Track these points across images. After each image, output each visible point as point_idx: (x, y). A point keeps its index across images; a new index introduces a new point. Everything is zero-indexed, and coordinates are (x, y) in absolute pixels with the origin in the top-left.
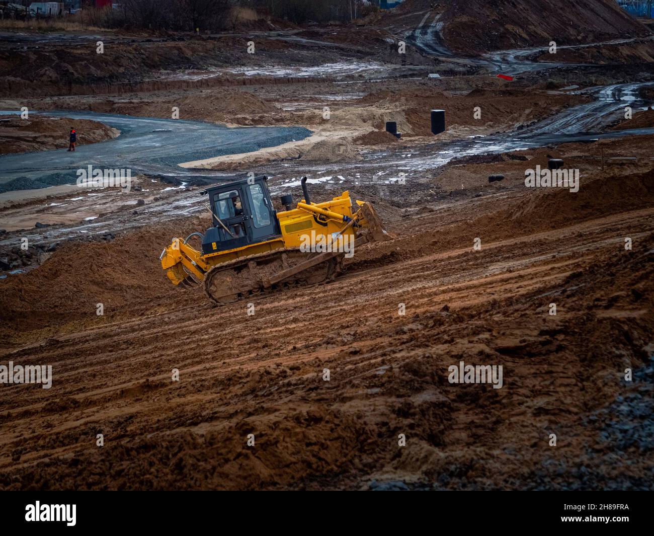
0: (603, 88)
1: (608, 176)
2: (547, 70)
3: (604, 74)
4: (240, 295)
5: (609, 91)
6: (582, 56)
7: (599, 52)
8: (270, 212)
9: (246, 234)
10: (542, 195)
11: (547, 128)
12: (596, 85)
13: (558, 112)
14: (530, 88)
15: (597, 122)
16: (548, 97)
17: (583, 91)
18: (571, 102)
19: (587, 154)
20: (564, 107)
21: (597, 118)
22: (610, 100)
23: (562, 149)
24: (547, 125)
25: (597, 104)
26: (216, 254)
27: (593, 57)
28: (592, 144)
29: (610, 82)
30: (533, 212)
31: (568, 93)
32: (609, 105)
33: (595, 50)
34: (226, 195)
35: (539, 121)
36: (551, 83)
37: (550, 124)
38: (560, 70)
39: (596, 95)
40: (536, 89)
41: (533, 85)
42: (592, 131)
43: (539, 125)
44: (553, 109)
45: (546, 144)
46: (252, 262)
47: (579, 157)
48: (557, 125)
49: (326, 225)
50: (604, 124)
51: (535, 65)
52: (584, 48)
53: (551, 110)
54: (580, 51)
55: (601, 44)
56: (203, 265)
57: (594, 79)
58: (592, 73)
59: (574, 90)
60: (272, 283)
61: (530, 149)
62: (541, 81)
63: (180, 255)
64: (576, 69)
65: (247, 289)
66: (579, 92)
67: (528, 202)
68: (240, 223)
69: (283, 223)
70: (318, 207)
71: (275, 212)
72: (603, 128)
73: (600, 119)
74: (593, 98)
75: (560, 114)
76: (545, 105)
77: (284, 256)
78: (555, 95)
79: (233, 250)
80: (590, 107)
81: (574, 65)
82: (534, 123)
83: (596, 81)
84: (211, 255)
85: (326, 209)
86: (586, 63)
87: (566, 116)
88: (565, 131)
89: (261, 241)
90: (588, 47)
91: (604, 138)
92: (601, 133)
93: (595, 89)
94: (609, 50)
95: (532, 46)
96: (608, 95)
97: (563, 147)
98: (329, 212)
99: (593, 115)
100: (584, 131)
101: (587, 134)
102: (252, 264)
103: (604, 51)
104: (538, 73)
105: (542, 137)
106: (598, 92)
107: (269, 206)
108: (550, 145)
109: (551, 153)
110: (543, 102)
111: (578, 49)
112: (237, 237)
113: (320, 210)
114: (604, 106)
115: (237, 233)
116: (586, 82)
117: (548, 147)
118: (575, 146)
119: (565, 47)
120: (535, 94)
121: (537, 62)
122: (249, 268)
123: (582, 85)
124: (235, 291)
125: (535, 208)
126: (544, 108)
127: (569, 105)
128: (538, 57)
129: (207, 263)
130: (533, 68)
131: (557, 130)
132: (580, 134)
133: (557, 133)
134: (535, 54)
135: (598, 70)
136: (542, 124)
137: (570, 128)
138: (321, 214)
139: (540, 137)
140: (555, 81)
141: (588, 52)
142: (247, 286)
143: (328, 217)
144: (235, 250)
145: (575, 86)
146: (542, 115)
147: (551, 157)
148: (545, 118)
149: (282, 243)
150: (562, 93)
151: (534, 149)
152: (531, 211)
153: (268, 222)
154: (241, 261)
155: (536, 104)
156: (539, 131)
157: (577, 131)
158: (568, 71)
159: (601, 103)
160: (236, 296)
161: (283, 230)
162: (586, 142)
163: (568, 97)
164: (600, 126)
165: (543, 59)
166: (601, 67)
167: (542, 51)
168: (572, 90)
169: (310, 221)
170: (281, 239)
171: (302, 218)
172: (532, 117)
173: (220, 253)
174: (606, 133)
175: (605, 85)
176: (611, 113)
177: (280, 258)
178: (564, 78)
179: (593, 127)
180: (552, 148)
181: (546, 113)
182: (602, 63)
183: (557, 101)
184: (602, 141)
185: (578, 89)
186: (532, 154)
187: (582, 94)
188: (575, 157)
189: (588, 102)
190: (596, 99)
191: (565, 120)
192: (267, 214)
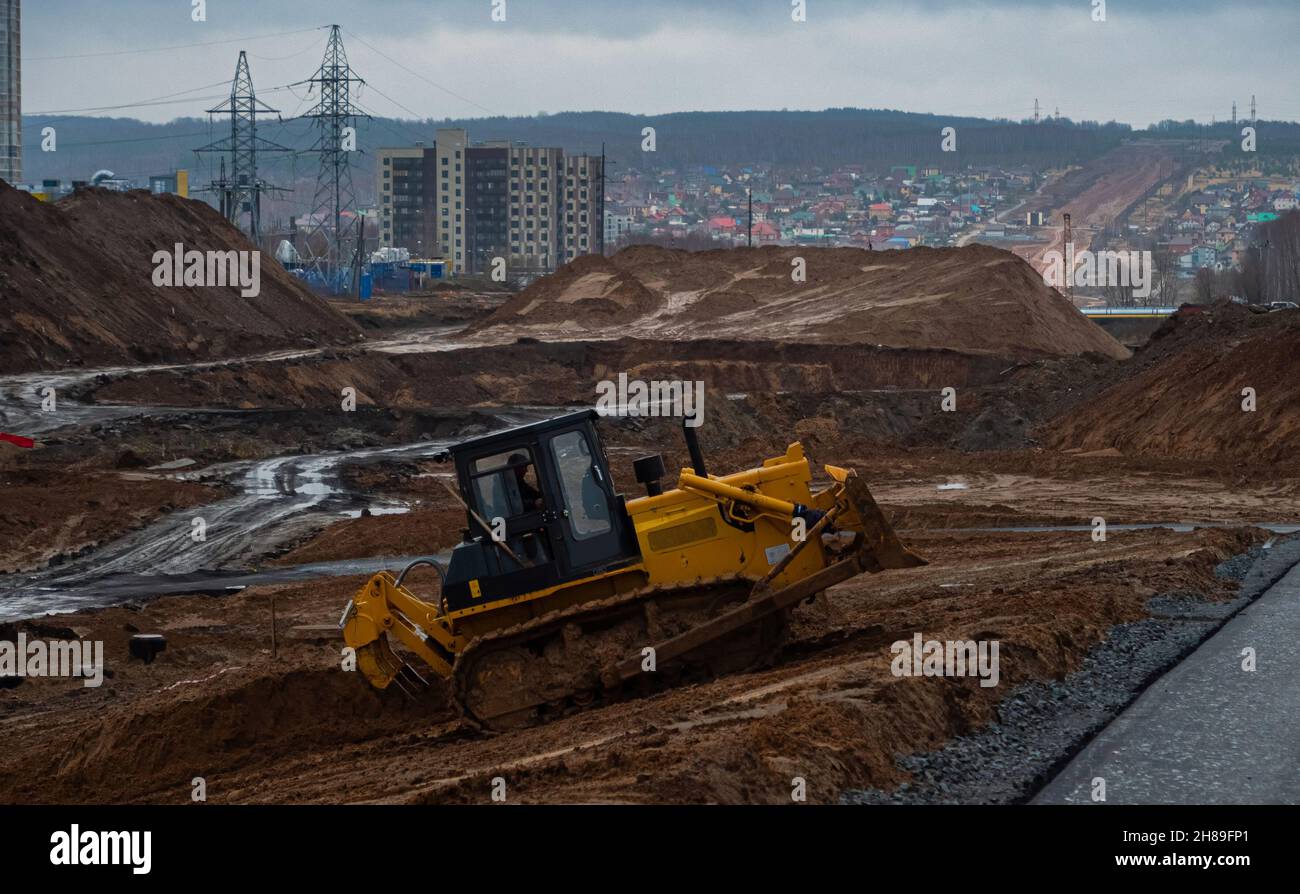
0: (254, 466)
1: (288, 669)
2: (117, 422)
3: (253, 433)
4: (542, 709)
5: (266, 472)
6: (199, 389)
7: (240, 380)
8: (610, 498)
9: (551, 556)
10: (129, 717)
11: (121, 560)
12: (235, 458)
13: (147, 522)
14: (79, 466)
15: (241, 546)
16: (121, 485)
17: (206, 473)
18: (177, 498)
19: (219, 622)
20: (162, 510)
21: (242, 537)
22: (268, 493)
23: (160, 611)
24: (121, 553)
25: (242, 503)
26: (479, 609)
27: (225, 391)
28: (231, 599)
29: (268, 451)
30: (110, 759)
31: (169, 477)
32: (269, 505)
33: (230, 375)
34: (500, 461)
35: (101, 544)
36: (129, 453)
37: (127, 551)
38: (147, 423)
39: (238, 483)
40: (92, 468)
41: (84, 457)
42: (229, 567)
43: (100, 554)
44: (134, 514)
45: (122, 598)
46: (570, 626)
47: (202, 629)
48: (144, 553)
49: (748, 528)
50: (257, 551)
51: (88, 409)
52: (203, 370)
53: (131, 519)
54: (195, 378)
55: (244, 360)
56: (445, 639)
57: (230, 443)
58: (224, 430)
59: (185, 469)
60: (624, 676)
61: (81, 612)
62: (102, 449)
63: (388, 615)
64: (186, 419)
65: (560, 693)
66: (196, 475)
67: (97, 733)
68: (537, 531)
69: (642, 527)
70: (731, 483)
71: (621, 500)
72: (255, 561)
73: (248, 539)
74: (229, 489)
75: (151, 528)
76: (116, 507)
77: (651, 608)
78: (139, 483)
79: (522, 599)
80: (223, 509)
81: (182, 411)
82: (89, 549)
83: (235, 448)
84: (467, 612)
85: (750, 489)
86: (209, 405)
87: (166, 533)
88: (165, 568)
89: (591, 574)
90: (213, 369)
91: (258, 583)
92: (252, 573)
93: (234, 467)
94: (264, 375)
95: (79, 364)
96: (265, 482)
97: (161, 606)
98: (759, 496)
99: (231, 529)
100: (211, 567)
101: (218, 574)
102: (570, 632)
103: (251, 377)
104: (96, 429)
105: (111, 582)
106: (241, 475)
107: (606, 486)
108: (129, 601)
109: (133, 620)
110: (111, 498)
111: (190, 373)
112: (531, 564)
113: (737, 490)
114: (257, 507)
115: (531, 554)
116: (210, 452)
117: (126, 606)
118: (190, 604)
119: (157, 368)
120: (90, 479)
121: (91, 402)
122: (563, 640)
123: (203, 459)
124: (530, 701)
125: (115, 747)
126: (114, 514)
127: (173, 507)
128: (93, 391)
129: (455, 632)
130: (85, 417)
131: (147, 565)
132: (202, 573)
133: (144, 574)
134: (87, 383)
135: (239, 421)
136: (109, 551)
137: (176, 561)
138: (739, 502)
139: (103, 582)
140: (140, 447)
141: (214, 380)
142: (561, 685)
143: (755, 507)
144: (528, 597)
145: (187, 462)
146: (110, 529)
147: (137, 631)
148: (116, 538)
149: (642, 577)
150: (156, 476)
151: (90, 611)
152: (104, 754)
153: (603, 526)
154: (548, 625)
155: (93, 505)
156: (103, 569)
157: (194, 568)
158: (168, 424)
159: (249, 501)
160: (533, 714)
161: (644, 544)
162: (216, 594)
163: (173, 487)
164: (249, 555)
165: (105, 397)
166: (244, 415)
167: (104, 378)
168: (180, 470)
169: (711, 520)
170: (639, 566)
171: (691, 513)
172: (84, 533)
173: (491, 606)
174: (264, 571)
175: (258, 458)
176: (274, 525)
177: (642, 612)
178: (159, 443)
179: (232, 558)
180: (135, 609)
181: (119, 525)
182: (248, 405)
183: (142, 495)
184: (254, 590)
185: (192, 468)
186: (86, 624)
187: (203, 479)
188: (191, 630)
189: (219, 499)
190: (238, 491)
191: (164, 541)
192: (601, 504)
